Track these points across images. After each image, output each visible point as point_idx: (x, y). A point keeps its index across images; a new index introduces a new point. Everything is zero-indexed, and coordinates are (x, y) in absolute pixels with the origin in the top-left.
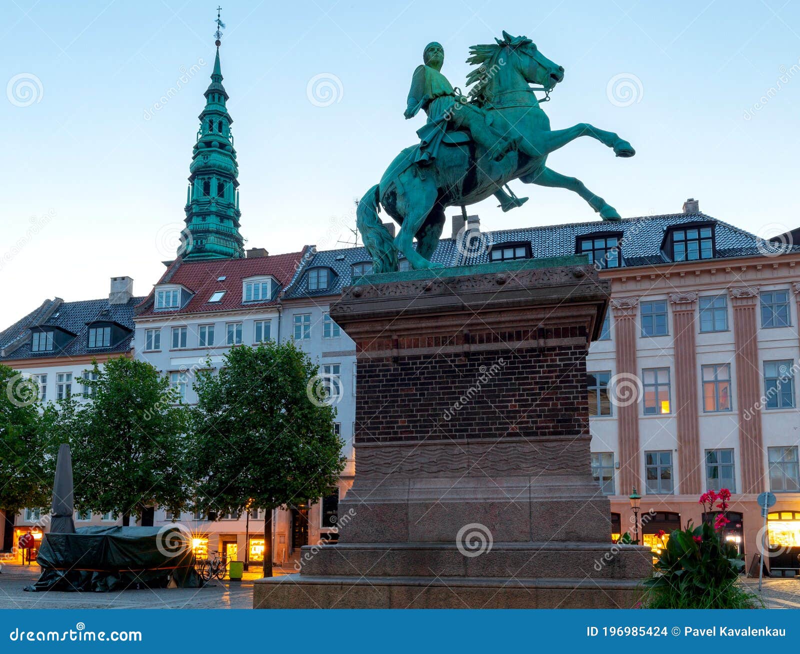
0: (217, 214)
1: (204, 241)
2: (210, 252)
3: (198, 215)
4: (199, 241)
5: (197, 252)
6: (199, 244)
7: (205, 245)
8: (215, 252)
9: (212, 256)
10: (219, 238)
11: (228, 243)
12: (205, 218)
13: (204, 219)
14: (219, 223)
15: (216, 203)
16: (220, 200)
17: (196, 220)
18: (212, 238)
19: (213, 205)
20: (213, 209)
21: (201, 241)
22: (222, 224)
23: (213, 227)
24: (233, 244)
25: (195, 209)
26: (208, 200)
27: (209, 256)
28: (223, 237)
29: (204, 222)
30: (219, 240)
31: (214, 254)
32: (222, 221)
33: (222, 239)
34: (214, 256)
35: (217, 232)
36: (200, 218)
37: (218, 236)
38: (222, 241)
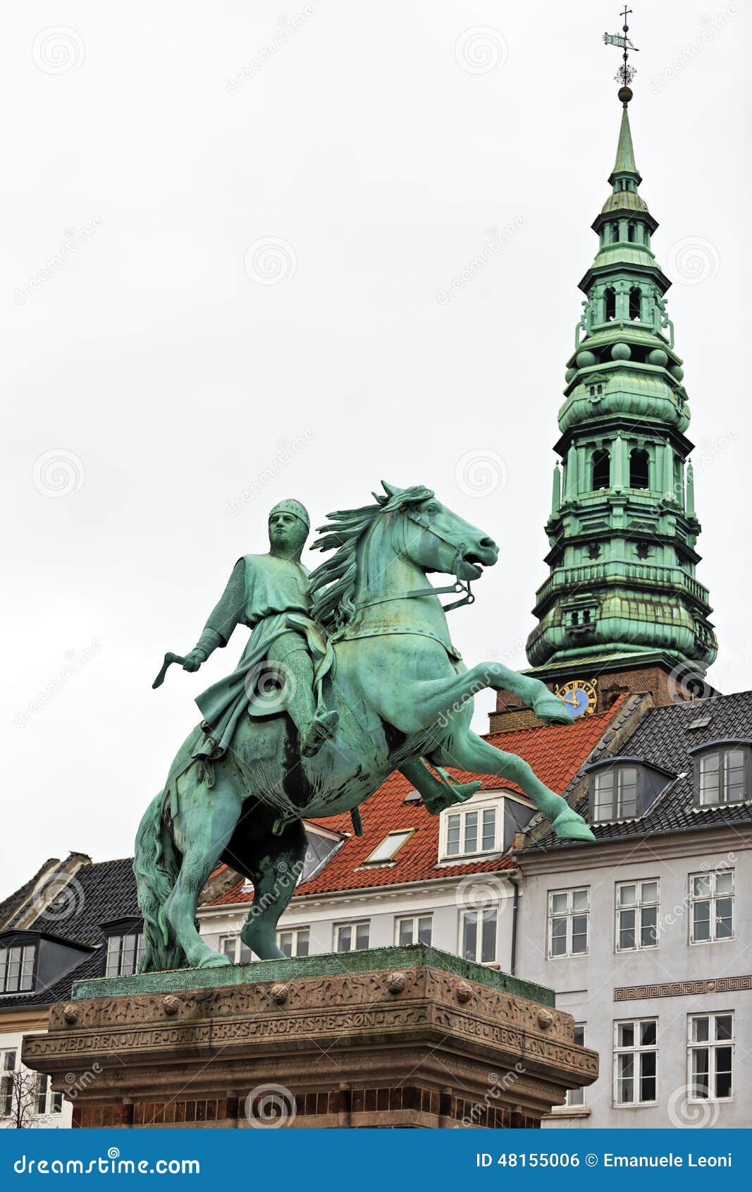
0: (628, 536)
1: (592, 612)
2: (611, 640)
3: (578, 543)
4: (581, 614)
5: (575, 646)
6: (581, 622)
7: (595, 625)
8: (624, 639)
9: (615, 651)
10: (635, 600)
11: (659, 613)
12: (597, 549)
13: (594, 554)
14: (636, 560)
15: (626, 509)
16: (639, 497)
17: (575, 558)
18: (614, 603)
19: (618, 511)
20: (619, 521)
21: (586, 614)
22: (644, 561)
23: (617, 572)
24: (675, 610)
25: (573, 528)
26: (604, 500)
27: (608, 652)
28: (647, 597)
29: (593, 562)
30: (633, 605)
31: (621, 646)
32: (643, 553)
33: (643, 601)
34: (625, 651)
35: (630, 585)
36: (585, 552)
37: (631, 595)
38: (642, 607)
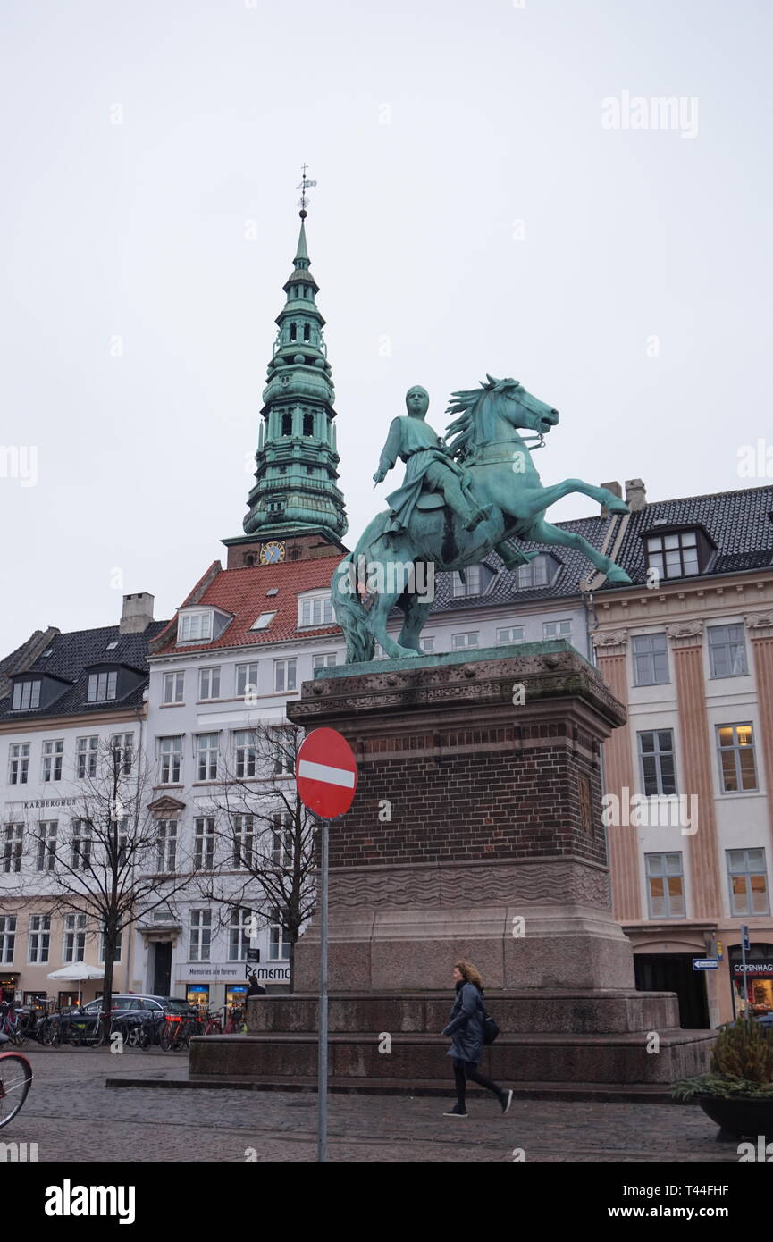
0: (303, 462)
1: (282, 504)
2: (292, 520)
3: (274, 465)
4: (276, 505)
5: (273, 522)
6: (276, 509)
7: (284, 511)
8: (300, 519)
9: (294, 526)
10: (306, 498)
11: (319, 505)
12: (285, 468)
13: (283, 471)
14: (306, 476)
15: (301, 447)
16: (309, 440)
17: (271, 474)
18: (295, 499)
19: (297, 448)
20: (297, 454)
21: (279, 505)
22: (310, 477)
23: (296, 482)
24: (327, 505)
25: (271, 456)
26: (289, 441)
27: (290, 526)
28: (312, 496)
29: (283, 476)
30: (305, 500)
31: (298, 523)
32: (310, 471)
33: (310, 499)
34: (300, 526)
35: (303, 490)
36: (278, 470)
37: (303, 494)
38: (310, 502)
